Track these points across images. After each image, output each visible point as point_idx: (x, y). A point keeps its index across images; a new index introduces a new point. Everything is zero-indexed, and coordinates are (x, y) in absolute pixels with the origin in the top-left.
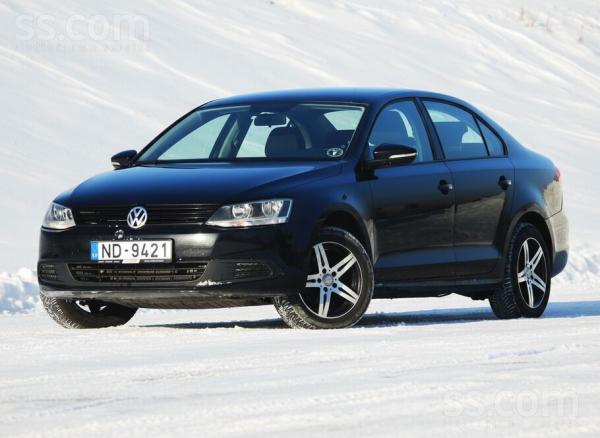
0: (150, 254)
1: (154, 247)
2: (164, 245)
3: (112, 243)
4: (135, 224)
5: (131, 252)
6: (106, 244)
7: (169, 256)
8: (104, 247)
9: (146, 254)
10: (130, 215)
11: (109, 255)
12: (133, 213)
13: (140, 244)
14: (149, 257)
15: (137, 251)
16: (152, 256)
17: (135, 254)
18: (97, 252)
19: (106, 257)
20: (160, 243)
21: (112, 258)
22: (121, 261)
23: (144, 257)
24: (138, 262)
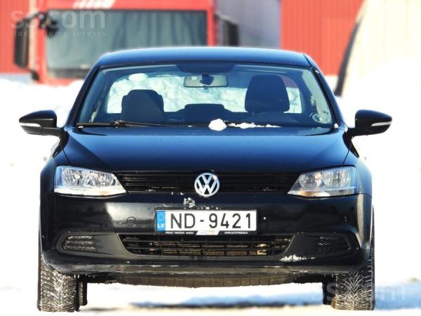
0: (231, 224)
1: (237, 217)
2: (248, 216)
3: (183, 213)
4: (207, 192)
5: (208, 222)
6: (177, 213)
7: (254, 228)
8: (173, 217)
9: (227, 225)
10: (197, 181)
11: (180, 225)
12: (201, 180)
13: (220, 214)
14: (230, 228)
15: (216, 221)
16: (234, 227)
17: (213, 224)
18: (164, 222)
19: (176, 228)
20: (243, 213)
21: (183, 229)
22: (196, 232)
23: (224, 228)
24: (216, 233)
